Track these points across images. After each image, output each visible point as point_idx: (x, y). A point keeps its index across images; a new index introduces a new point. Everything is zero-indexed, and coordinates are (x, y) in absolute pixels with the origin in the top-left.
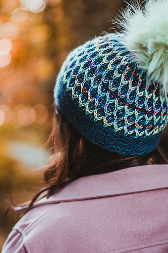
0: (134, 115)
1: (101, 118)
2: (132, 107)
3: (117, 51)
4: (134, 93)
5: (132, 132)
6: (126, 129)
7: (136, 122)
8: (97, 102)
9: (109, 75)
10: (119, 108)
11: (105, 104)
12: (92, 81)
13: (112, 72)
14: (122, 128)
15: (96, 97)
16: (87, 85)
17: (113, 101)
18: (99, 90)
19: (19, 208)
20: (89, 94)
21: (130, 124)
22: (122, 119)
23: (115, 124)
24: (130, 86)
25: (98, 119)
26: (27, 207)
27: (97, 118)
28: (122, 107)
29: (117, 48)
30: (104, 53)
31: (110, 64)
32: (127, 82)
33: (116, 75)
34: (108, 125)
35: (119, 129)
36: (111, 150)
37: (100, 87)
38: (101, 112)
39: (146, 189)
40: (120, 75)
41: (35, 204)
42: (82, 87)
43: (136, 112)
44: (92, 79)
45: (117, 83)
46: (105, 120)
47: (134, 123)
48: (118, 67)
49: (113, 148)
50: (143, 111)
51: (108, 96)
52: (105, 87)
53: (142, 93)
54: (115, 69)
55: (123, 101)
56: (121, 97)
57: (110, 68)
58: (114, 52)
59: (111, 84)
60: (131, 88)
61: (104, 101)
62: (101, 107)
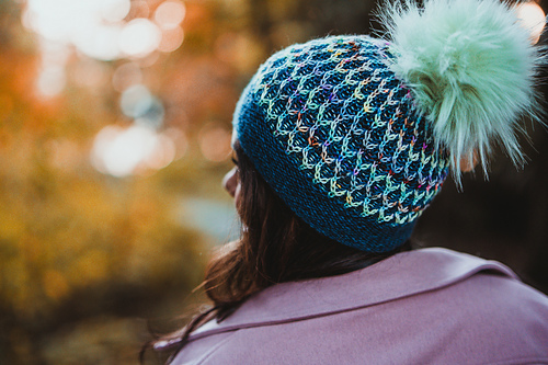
0: (398, 192)
1: (343, 193)
2: (398, 178)
3: (379, 79)
4: (404, 154)
5: (391, 217)
6: (382, 213)
7: (401, 202)
8: (338, 165)
9: (365, 122)
10: (377, 179)
11: (352, 170)
12: (333, 128)
13: (371, 116)
14: (376, 211)
15: (337, 156)
16: (322, 133)
17: (368, 166)
18: (345, 145)
19: (163, 344)
20: (324, 150)
21: (390, 206)
22: (379, 196)
23: (366, 203)
24: (399, 143)
25: (336, 194)
26: (179, 340)
27: (335, 191)
28: (381, 177)
29: (377, 71)
30: (356, 79)
31: (368, 102)
32: (395, 136)
33: (378, 122)
34: (353, 204)
35: (372, 212)
36: (347, 243)
37: (346, 140)
38: (344, 183)
39: (391, 298)
40: (383, 124)
41: (193, 334)
42: (311, 136)
43: (403, 187)
44: (333, 124)
45: (378, 137)
46: (349, 196)
47: (398, 204)
48: (381, 108)
49: (351, 240)
50: (413, 185)
51: (360, 157)
52: (356, 142)
53: (417, 155)
54: (376, 112)
55: (384, 168)
56: (382, 160)
57: (367, 108)
58: (373, 79)
59: (368, 137)
60: (401, 147)
61: (350, 165)
62: (345, 175)
